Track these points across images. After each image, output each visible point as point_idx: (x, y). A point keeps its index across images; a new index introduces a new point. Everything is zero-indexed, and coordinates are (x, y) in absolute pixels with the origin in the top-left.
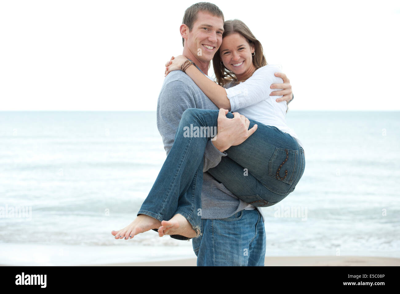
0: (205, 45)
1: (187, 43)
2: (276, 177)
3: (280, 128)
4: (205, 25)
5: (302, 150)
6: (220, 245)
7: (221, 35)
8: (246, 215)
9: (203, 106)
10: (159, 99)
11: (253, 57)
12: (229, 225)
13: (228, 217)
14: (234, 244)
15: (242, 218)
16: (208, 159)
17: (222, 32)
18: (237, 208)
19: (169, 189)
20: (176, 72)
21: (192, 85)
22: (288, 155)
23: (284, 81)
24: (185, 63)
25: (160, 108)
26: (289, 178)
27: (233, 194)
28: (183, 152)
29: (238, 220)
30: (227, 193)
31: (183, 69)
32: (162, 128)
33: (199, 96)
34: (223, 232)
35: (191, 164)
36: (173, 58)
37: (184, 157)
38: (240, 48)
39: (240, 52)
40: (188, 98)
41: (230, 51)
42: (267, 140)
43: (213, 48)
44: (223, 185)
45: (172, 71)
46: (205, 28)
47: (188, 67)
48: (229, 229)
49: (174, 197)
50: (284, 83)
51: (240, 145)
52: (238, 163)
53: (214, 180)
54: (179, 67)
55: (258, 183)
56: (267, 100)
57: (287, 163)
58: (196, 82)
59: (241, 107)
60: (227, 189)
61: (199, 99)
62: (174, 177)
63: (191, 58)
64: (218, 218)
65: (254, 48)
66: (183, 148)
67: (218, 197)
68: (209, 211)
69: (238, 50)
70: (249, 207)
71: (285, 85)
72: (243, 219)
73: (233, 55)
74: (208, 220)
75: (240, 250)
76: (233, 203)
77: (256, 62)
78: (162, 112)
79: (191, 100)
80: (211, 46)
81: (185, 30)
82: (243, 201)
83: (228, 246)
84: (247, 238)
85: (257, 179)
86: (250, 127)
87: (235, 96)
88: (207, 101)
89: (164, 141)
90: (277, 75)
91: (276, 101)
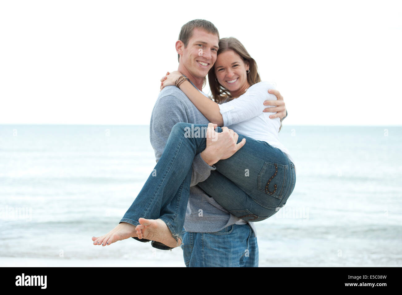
0: (200, 61)
1: (182, 59)
2: (265, 192)
3: (270, 143)
4: (199, 42)
5: (293, 165)
6: (210, 258)
7: (216, 52)
8: (237, 229)
9: (195, 120)
10: (153, 113)
11: (247, 74)
12: (219, 238)
13: (218, 230)
14: (223, 258)
15: (232, 232)
16: (196, 173)
17: (217, 49)
18: (227, 222)
19: (152, 198)
20: (171, 87)
21: (185, 100)
22: (277, 169)
23: (277, 98)
24: (180, 78)
25: (153, 122)
26: (278, 193)
27: (224, 208)
28: (169, 164)
29: (228, 234)
30: (217, 207)
31: (178, 85)
32: (154, 142)
33: (191, 111)
34: (213, 246)
35: (176, 176)
36: (168, 74)
37: (169, 168)
38: (235, 65)
39: (234, 69)
40: (180, 113)
41: (224, 68)
42: (256, 155)
43: (207, 64)
44: (213, 199)
45: (167, 86)
46: (200, 45)
47: (181, 83)
48: (219, 243)
49: (156, 206)
50: (277, 100)
51: (228, 158)
52: (227, 177)
53: (204, 194)
54: (174, 83)
55: (247, 198)
56: (260, 116)
57: (277, 177)
58: (190, 97)
59: (234, 123)
60: (218, 203)
61: (192, 114)
62: (158, 187)
63: (185, 73)
64: (208, 232)
65: (249, 65)
66: (169, 159)
67: (208, 211)
68: (199, 225)
69: (233, 67)
70: (240, 222)
71: (279, 102)
72: (233, 234)
73: (228, 72)
74: (198, 234)
75: (230, 264)
76: (223, 218)
77: (250, 80)
78: (154, 127)
79: (182, 115)
80: (205, 63)
81: (181, 46)
82: (234, 215)
83: (218, 259)
84: (237, 252)
85: (246, 194)
86: (239, 141)
87: (228, 112)
88: (200, 116)
89: (156, 154)
90: (271, 92)
91: (270, 117)
